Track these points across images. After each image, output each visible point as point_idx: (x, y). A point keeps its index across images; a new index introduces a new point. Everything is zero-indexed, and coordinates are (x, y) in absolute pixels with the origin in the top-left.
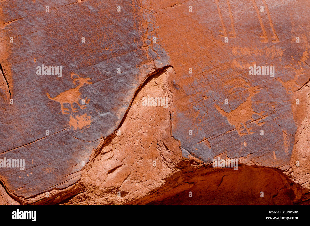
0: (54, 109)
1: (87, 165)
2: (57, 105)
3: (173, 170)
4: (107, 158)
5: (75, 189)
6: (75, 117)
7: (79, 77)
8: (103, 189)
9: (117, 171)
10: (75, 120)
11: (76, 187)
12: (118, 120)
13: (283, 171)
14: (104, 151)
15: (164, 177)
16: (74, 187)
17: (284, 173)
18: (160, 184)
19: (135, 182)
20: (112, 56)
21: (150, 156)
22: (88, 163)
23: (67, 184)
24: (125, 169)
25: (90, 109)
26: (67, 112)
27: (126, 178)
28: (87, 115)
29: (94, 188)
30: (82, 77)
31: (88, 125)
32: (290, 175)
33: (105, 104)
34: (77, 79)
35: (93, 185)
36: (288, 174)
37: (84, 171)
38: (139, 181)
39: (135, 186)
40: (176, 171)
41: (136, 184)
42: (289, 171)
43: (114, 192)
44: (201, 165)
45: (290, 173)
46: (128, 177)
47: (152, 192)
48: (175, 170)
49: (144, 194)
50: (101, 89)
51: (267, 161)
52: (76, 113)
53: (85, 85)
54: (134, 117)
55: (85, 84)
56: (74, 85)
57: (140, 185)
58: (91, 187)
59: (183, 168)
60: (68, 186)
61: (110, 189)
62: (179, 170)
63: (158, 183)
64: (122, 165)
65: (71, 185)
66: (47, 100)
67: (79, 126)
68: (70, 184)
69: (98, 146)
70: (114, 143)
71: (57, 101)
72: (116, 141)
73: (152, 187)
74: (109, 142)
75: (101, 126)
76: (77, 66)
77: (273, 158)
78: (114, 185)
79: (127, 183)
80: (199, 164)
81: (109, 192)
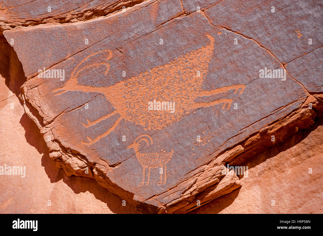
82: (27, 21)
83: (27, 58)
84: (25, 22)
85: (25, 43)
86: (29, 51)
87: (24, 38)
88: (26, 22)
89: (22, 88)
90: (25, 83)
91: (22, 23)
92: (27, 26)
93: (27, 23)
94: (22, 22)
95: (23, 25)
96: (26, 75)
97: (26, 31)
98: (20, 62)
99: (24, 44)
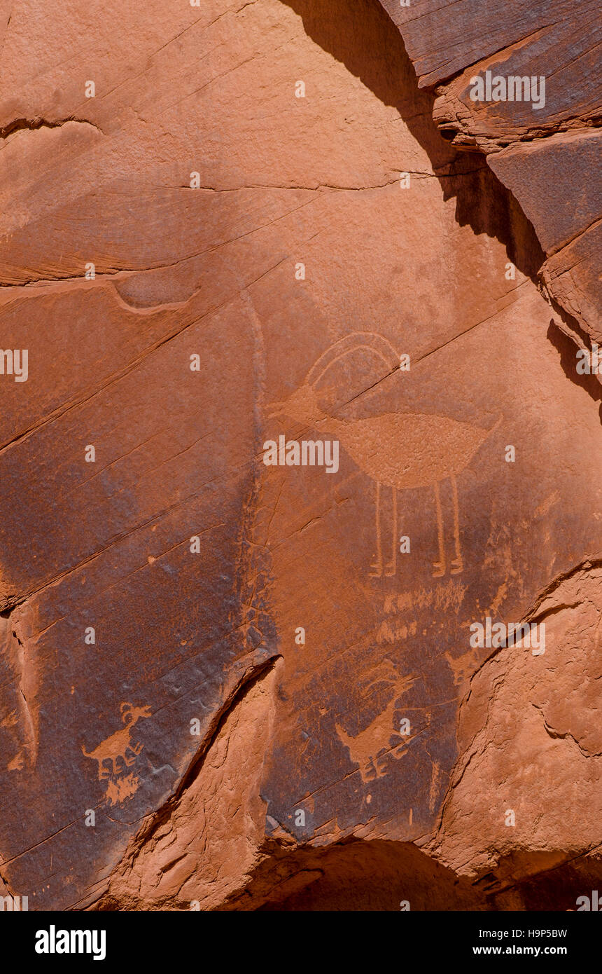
0: (89, 772)
1: (121, 865)
2: (94, 763)
3: (257, 858)
4: (164, 846)
5: (102, 907)
6: (116, 782)
7: (132, 707)
8: (151, 901)
9: (178, 866)
10: (116, 788)
11: (104, 904)
12: (178, 777)
13: (420, 847)
14: (159, 833)
15: (246, 869)
16: (100, 905)
17: (422, 850)
18: (241, 883)
19: (204, 882)
20: (191, 654)
21: (233, 832)
22: (121, 862)
23: (89, 900)
24: (190, 861)
25: (140, 764)
26: (106, 774)
27: (189, 878)
28: (134, 777)
29: (135, 902)
30: (138, 705)
31: (132, 795)
32: (433, 853)
33: (165, 750)
34: (128, 712)
35: (132, 897)
36: (430, 852)
37: (114, 876)
38: (209, 880)
39: (204, 890)
40: (263, 859)
41: (206, 887)
42: (430, 847)
43: (169, 904)
44: (295, 846)
45: (433, 849)
46: (192, 875)
47: (229, 897)
48: (262, 857)
49: (218, 903)
50: (162, 723)
51: (398, 829)
52: (118, 775)
53: (141, 719)
54: (216, 763)
55: (140, 717)
56: (122, 723)
57: (213, 888)
58: (130, 900)
59: (273, 852)
60: (91, 905)
61: (161, 899)
62: (268, 857)
63: (237, 882)
64: (185, 855)
65: (95, 902)
66: (81, 758)
67: (120, 799)
68: (94, 900)
69: (139, 831)
70: (176, 817)
71: (94, 758)
72: (180, 814)
73: (229, 890)
74: (167, 817)
75: (151, 793)
76: (131, 688)
77: (409, 822)
78: (166, 893)
79: (190, 886)
80: (291, 844)
81: (162, 905)
82: (529, 130)
83: (541, 212)
84: (525, 133)
85: (531, 179)
86: (543, 195)
87: (529, 167)
88: (528, 133)
89: (541, 274)
90: (544, 264)
91: (521, 136)
92: (530, 139)
93: (530, 135)
94: (519, 135)
95: (523, 140)
96: (544, 248)
97: (530, 153)
98: (529, 220)
99: (530, 182)
